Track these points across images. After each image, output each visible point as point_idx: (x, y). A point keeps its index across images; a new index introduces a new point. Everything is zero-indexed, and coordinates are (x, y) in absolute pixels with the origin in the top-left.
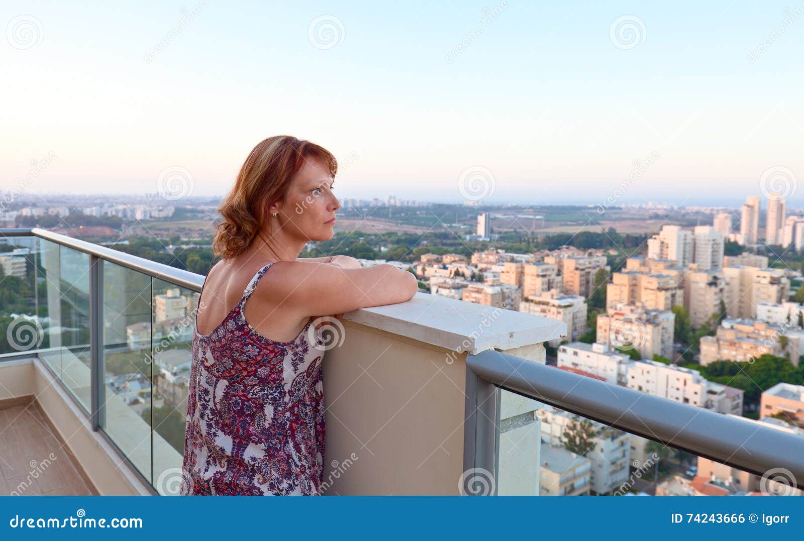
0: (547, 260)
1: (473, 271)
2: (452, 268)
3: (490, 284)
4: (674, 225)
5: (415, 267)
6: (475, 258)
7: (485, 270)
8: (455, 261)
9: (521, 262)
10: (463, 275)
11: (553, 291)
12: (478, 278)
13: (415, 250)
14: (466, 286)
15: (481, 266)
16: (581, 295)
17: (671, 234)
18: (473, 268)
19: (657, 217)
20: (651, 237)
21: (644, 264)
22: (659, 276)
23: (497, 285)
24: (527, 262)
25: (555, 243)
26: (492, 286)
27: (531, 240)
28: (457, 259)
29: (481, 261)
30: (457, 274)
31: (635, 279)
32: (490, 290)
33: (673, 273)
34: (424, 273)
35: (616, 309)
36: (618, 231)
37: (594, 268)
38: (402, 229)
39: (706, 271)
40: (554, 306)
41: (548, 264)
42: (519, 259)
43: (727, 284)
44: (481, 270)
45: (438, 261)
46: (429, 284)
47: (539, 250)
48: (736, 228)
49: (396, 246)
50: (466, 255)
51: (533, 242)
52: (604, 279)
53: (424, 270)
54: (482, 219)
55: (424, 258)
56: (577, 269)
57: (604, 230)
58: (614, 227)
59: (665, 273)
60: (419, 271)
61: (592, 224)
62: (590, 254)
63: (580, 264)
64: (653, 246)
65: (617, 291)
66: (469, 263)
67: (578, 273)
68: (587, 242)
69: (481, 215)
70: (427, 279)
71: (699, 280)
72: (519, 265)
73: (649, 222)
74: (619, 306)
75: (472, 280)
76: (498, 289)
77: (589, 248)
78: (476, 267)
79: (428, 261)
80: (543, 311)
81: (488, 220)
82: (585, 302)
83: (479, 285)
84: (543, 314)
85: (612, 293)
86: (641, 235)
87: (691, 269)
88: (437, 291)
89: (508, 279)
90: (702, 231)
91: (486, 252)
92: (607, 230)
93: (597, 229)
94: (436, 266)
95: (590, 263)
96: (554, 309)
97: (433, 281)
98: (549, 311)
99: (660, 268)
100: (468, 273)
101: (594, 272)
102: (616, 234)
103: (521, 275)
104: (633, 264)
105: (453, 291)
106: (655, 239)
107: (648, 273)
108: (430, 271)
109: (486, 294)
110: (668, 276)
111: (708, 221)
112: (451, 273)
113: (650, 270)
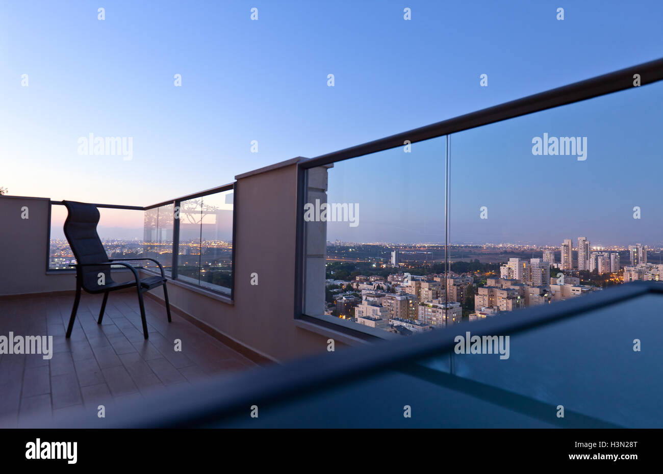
0: (435, 279)
1: (388, 286)
2: (375, 284)
3: (399, 294)
4: (516, 258)
5: (353, 284)
6: (389, 279)
7: (397, 285)
8: (377, 280)
9: (419, 280)
10: (382, 288)
11: (440, 299)
12: (392, 290)
13: (352, 273)
14: (384, 296)
15: (393, 283)
16: (457, 301)
17: (514, 263)
18: (389, 284)
19: (506, 253)
20: (502, 265)
21: (497, 282)
22: (508, 290)
23: (404, 295)
24: (423, 280)
25: (440, 269)
26: (401, 295)
27: (425, 267)
28: (378, 278)
29: (393, 280)
30: (379, 288)
31: (492, 291)
32: (399, 298)
33: (517, 288)
34: (358, 287)
35: (481, 311)
36: (480, 262)
37: (466, 285)
38: (343, 261)
39: (538, 287)
40: (440, 308)
41: (436, 281)
42: (417, 279)
43: (553, 295)
44: (393, 286)
45: (367, 280)
46: (361, 294)
47: (431, 274)
48: (558, 259)
49: (340, 270)
50: (384, 276)
51: (426, 268)
52: (473, 292)
53: (358, 285)
54: (394, 254)
55: (358, 278)
56: (454, 285)
57: (471, 260)
58: (477, 258)
59: (512, 287)
60: (355, 286)
61: (465, 257)
62: (463, 276)
63: (457, 282)
64: (504, 271)
65: (481, 300)
66: (386, 281)
67: (455, 287)
68: (460, 268)
69: (393, 251)
70: (360, 291)
71: (534, 293)
72: (417, 282)
73: (501, 256)
74: (483, 309)
75: (387, 292)
76: (404, 297)
77: (463, 272)
78: (391, 283)
79: (360, 279)
80: (434, 312)
81: (398, 255)
82: (460, 306)
83: (392, 295)
84: (433, 314)
85: (478, 300)
86: (495, 264)
87: (528, 285)
88: (366, 298)
89: (411, 291)
90: (535, 261)
91: (397, 274)
92: (473, 261)
93: (468, 260)
94: (365, 283)
95: (463, 281)
96: (440, 311)
97: (363, 292)
98: (438, 312)
99: (508, 285)
100: (385, 287)
101: (465, 287)
102: (479, 263)
103: (419, 288)
104: (491, 282)
105: (376, 299)
106: (505, 266)
107: (501, 288)
108: (361, 286)
109: (397, 300)
110: (514, 289)
111: (539, 255)
112: (375, 287)
113: (502, 285)
